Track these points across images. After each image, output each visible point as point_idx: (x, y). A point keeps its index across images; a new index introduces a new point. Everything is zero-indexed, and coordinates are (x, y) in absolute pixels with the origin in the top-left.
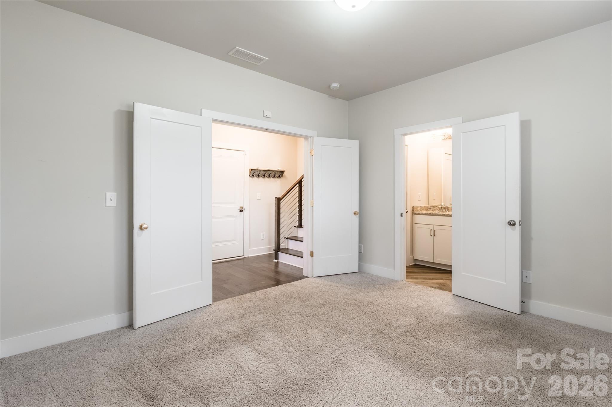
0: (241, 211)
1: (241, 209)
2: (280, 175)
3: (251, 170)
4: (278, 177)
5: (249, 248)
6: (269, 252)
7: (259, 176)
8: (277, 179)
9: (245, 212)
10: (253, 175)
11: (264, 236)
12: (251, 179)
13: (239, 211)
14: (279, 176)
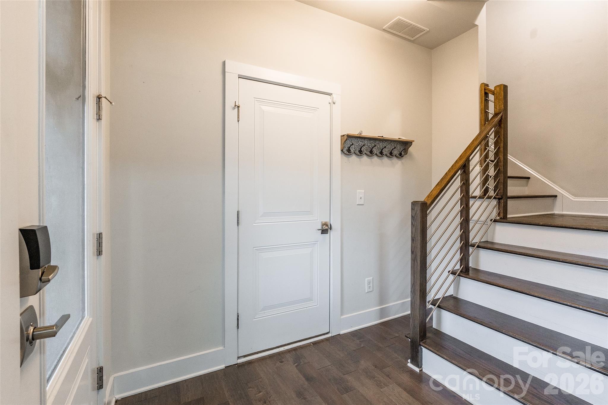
0: (324, 231)
1: (325, 227)
2: (402, 153)
3: (346, 137)
4: (397, 155)
5: (342, 314)
6: (380, 319)
7: (360, 152)
8: (395, 160)
9: (334, 234)
10: (349, 150)
11: (371, 285)
12: (345, 158)
13: (320, 231)
14: (400, 154)
